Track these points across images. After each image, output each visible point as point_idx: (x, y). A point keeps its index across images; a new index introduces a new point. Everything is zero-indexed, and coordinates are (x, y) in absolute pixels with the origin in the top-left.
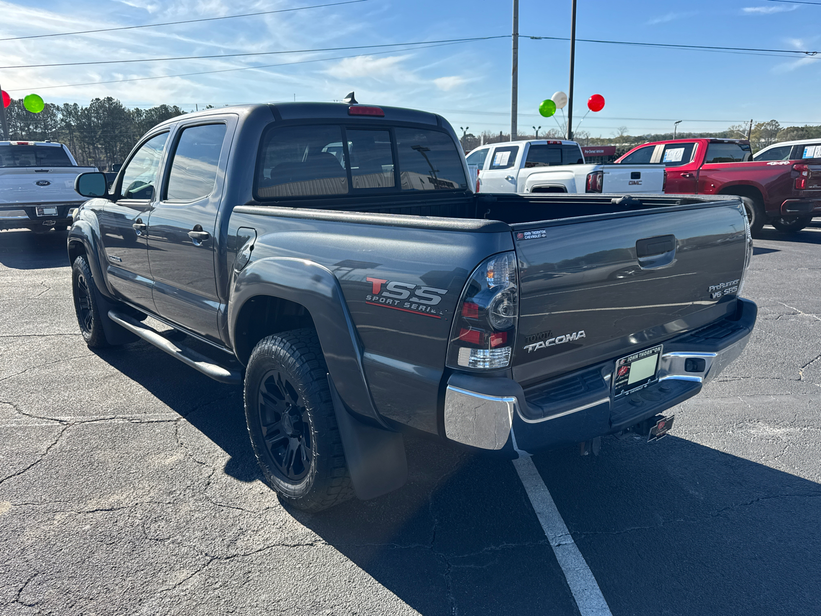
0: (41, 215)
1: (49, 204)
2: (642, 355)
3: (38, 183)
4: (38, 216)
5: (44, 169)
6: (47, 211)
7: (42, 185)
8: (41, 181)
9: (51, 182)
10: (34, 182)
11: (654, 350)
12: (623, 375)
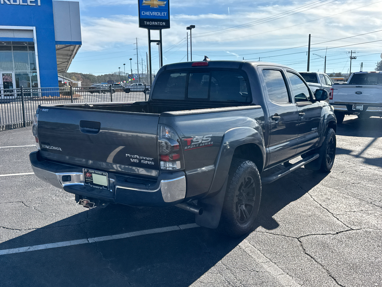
0: (355, 109)
1: (360, 104)
2: (96, 172)
3: (356, 93)
4: (353, 109)
5: (360, 85)
6: (358, 107)
7: (358, 94)
8: (358, 92)
9: (363, 92)
10: (355, 92)
11: (102, 173)
12: (89, 177)
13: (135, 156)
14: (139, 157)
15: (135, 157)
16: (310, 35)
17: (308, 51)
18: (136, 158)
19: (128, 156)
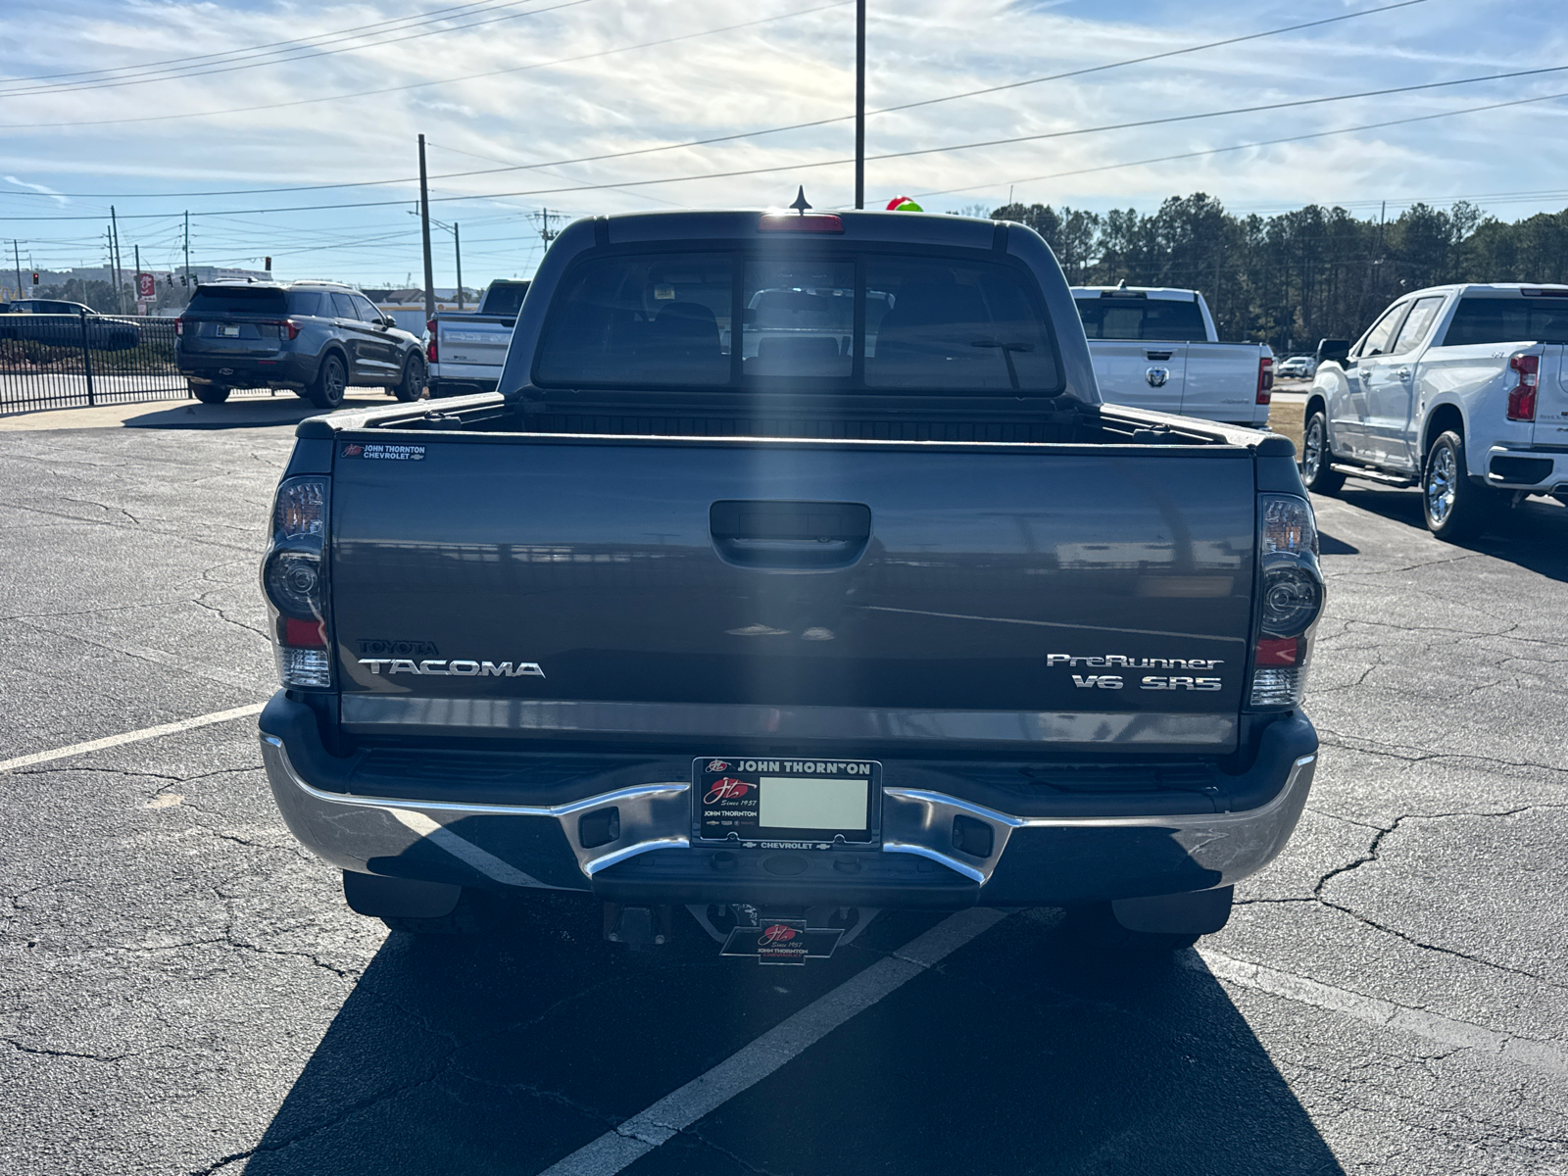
2: (798, 767)
11: (842, 766)
12: (729, 800)
13: (1108, 657)
14: (1132, 660)
15: (1109, 664)
16: (421, 138)
17: (420, 199)
18: (1116, 668)
19: (1061, 666)
